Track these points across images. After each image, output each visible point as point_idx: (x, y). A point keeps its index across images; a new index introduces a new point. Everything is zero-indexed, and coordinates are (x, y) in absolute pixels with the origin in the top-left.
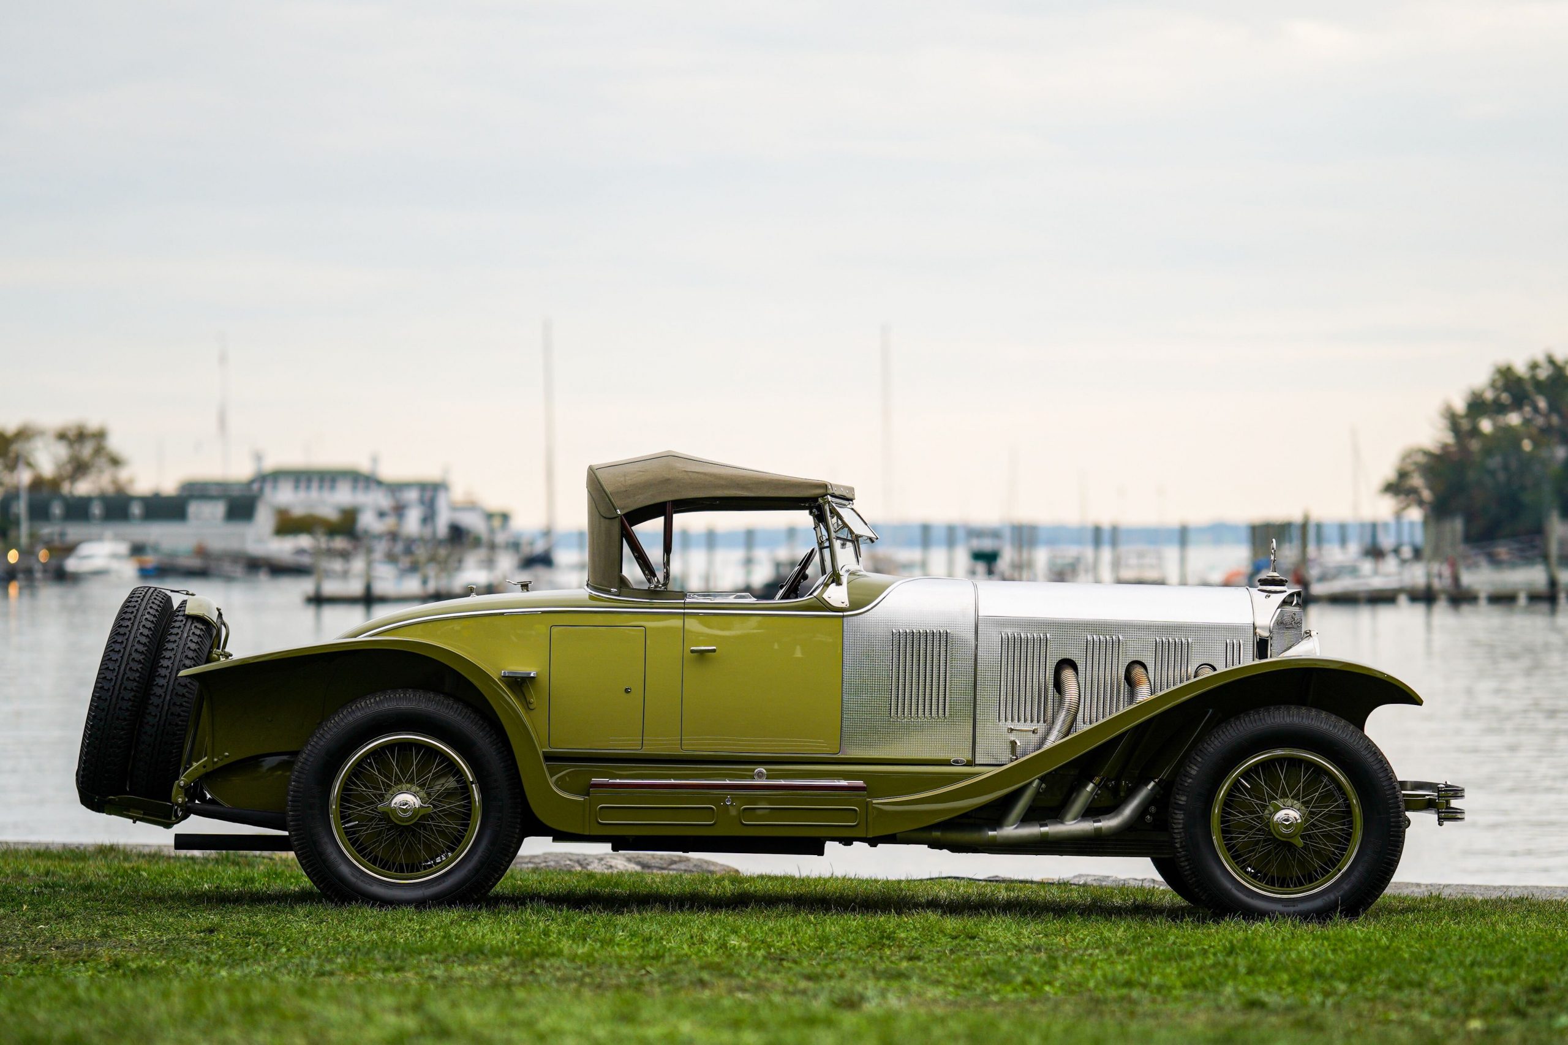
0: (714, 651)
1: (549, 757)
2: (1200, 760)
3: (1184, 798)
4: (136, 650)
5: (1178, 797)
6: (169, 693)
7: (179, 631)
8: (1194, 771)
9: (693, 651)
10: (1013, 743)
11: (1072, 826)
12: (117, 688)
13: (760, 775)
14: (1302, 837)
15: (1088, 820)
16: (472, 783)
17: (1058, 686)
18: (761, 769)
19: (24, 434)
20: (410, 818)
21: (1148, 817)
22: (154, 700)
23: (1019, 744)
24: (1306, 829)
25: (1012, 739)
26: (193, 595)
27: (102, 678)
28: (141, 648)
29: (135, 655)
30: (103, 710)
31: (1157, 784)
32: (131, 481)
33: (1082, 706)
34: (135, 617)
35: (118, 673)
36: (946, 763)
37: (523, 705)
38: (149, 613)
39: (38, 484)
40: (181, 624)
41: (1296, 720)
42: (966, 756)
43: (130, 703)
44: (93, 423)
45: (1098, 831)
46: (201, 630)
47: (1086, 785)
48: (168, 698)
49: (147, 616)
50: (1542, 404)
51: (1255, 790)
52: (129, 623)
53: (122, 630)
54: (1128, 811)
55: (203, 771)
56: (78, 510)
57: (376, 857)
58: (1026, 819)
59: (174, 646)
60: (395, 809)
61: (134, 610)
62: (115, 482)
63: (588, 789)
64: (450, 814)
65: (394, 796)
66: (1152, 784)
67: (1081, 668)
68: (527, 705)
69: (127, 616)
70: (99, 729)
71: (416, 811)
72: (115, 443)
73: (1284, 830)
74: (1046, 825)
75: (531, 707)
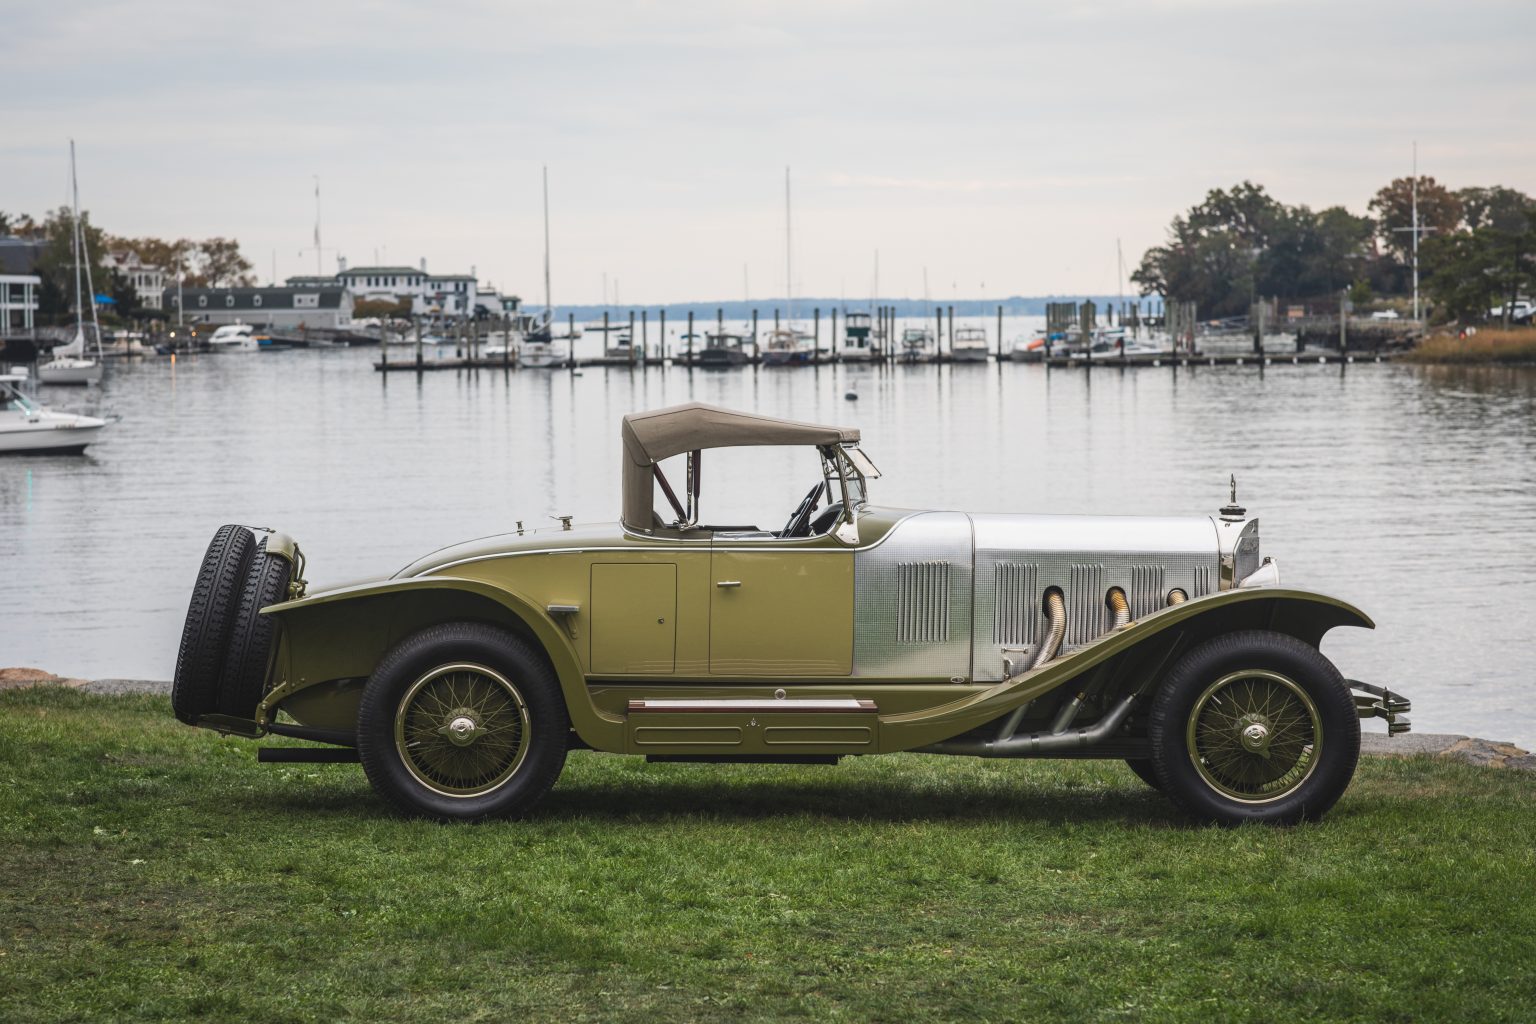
0: (738, 585)
1: (590, 681)
2: (1177, 680)
3: (1163, 715)
4: (222, 586)
5: (1157, 713)
6: (252, 624)
7: (260, 567)
8: (1172, 690)
9: (719, 586)
10: (1006, 663)
11: (1059, 737)
12: (206, 620)
13: (780, 696)
14: (1269, 749)
15: (1074, 732)
16: (522, 707)
17: (1047, 611)
18: (780, 690)
19: (181, 247)
20: (468, 740)
21: (1127, 727)
22: (239, 630)
23: (1012, 664)
24: (1273, 742)
25: (1006, 658)
26: (273, 532)
27: (192, 611)
28: (227, 584)
29: (222, 591)
30: (196, 631)
31: (1135, 698)
32: (255, 278)
33: (1067, 631)
34: (222, 555)
35: (207, 607)
36: (946, 681)
37: (567, 635)
38: (234, 551)
39: (190, 281)
40: (262, 561)
41: (1264, 644)
42: (964, 674)
43: (218, 634)
44: (228, 240)
45: (1083, 740)
46: (280, 566)
47: (1072, 700)
48: (251, 628)
49: (232, 554)
50: (1243, 216)
51: (1226, 708)
52: (216, 561)
53: (210, 568)
54: (1109, 722)
55: (282, 695)
56: (217, 300)
57: (437, 774)
58: (1019, 732)
59: (256, 581)
60: (453, 731)
61: (221, 549)
62: (242, 278)
63: (627, 711)
64: (502, 734)
65: (452, 719)
66: (1131, 698)
67: (1067, 595)
68: (570, 635)
69: (215, 554)
70: (192, 649)
71: (472, 733)
72: (243, 252)
73: (1255, 745)
74: (1036, 737)
75: (574, 636)
